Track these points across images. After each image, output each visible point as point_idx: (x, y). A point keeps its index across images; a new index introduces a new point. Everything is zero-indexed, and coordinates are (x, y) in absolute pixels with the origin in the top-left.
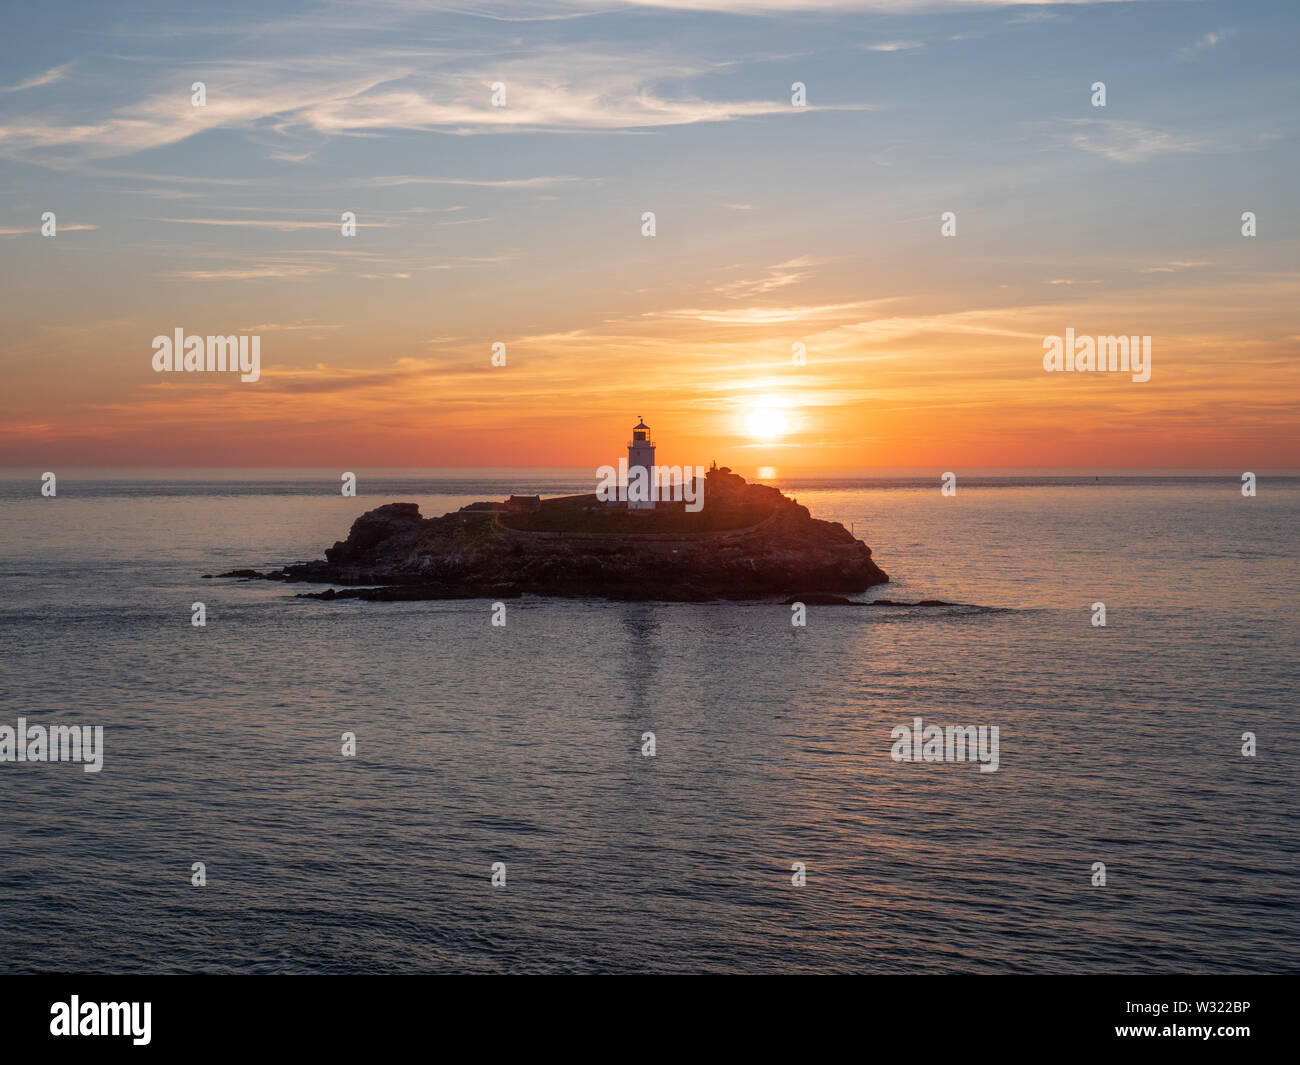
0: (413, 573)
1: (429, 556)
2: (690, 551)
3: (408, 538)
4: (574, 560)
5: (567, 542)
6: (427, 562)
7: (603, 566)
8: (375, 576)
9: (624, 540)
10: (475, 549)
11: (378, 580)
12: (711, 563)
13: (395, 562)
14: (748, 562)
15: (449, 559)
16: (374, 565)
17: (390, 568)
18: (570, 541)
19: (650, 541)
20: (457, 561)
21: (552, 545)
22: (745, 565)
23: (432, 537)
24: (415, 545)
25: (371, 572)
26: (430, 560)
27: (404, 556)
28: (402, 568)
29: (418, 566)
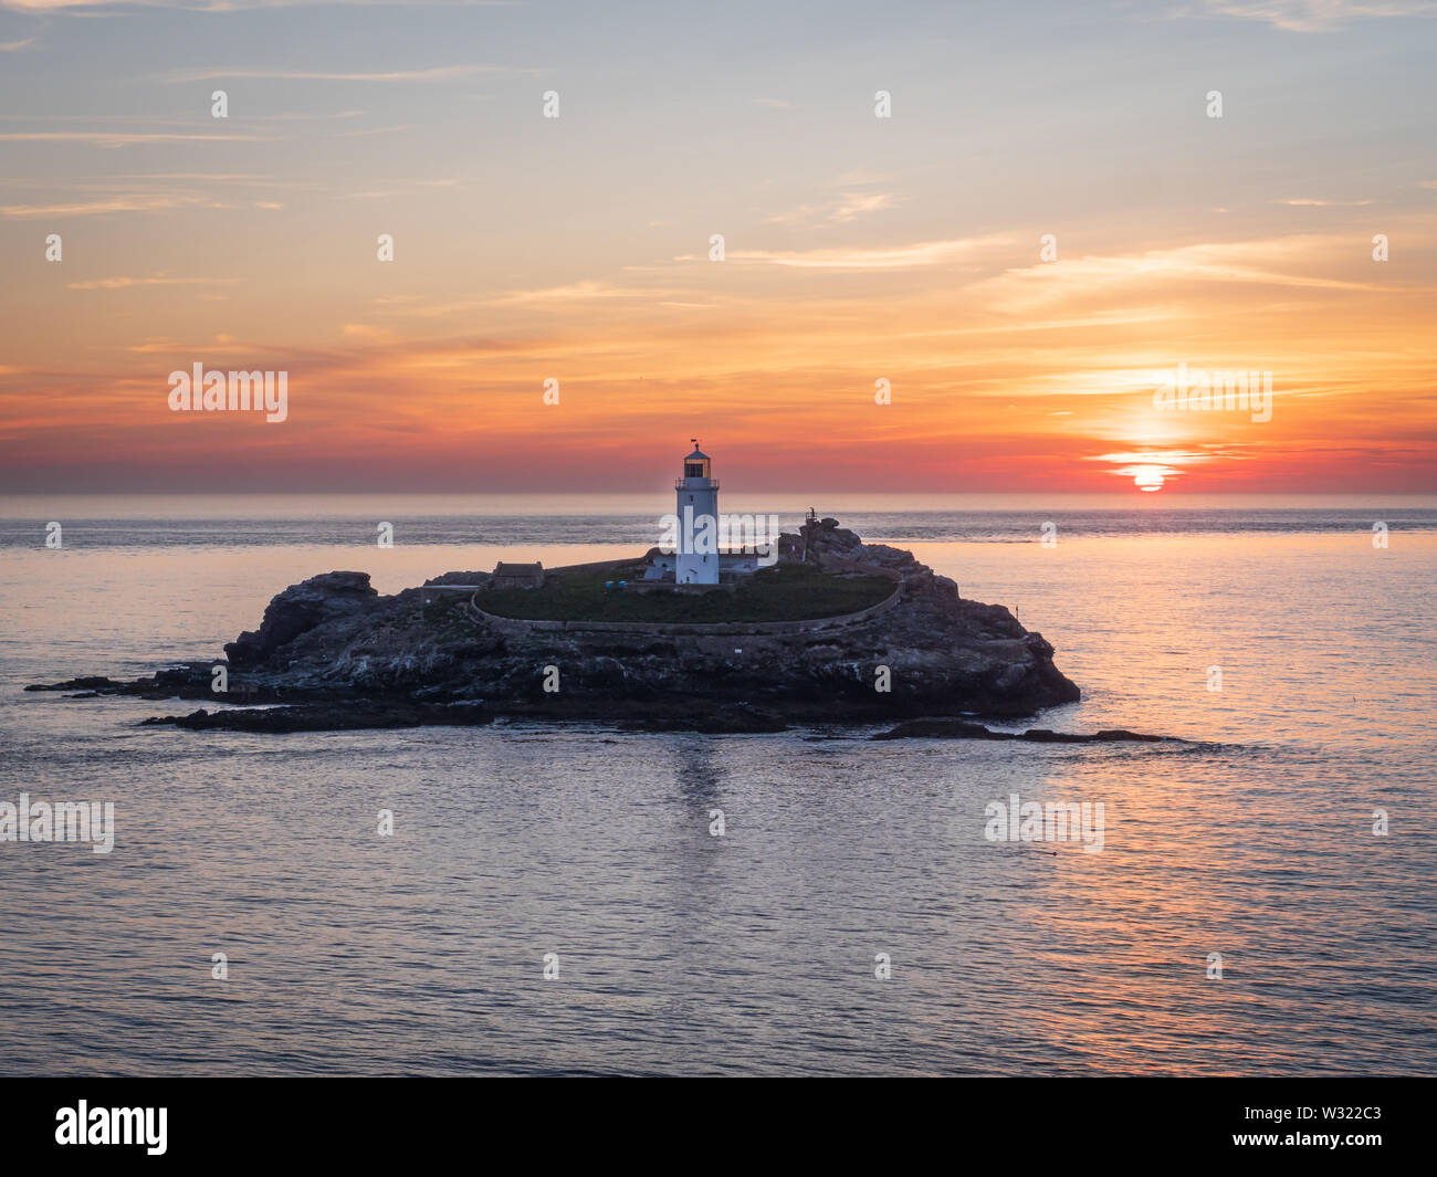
0: (342, 683)
1: (368, 657)
2: (761, 650)
3: (342, 628)
4: (582, 664)
5: (573, 636)
6: (364, 666)
7: (625, 674)
8: (282, 689)
9: (661, 632)
10: (435, 648)
11: (285, 694)
12: (792, 669)
13: (318, 665)
14: (850, 669)
15: (396, 661)
16: (285, 671)
17: (307, 675)
18: (579, 634)
19: (701, 635)
20: (408, 664)
21: (550, 642)
22: (846, 672)
23: (377, 626)
24: (351, 638)
25: (277, 681)
26: (368, 663)
27: (332, 656)
28: (325, 676)
29: (350, 673)
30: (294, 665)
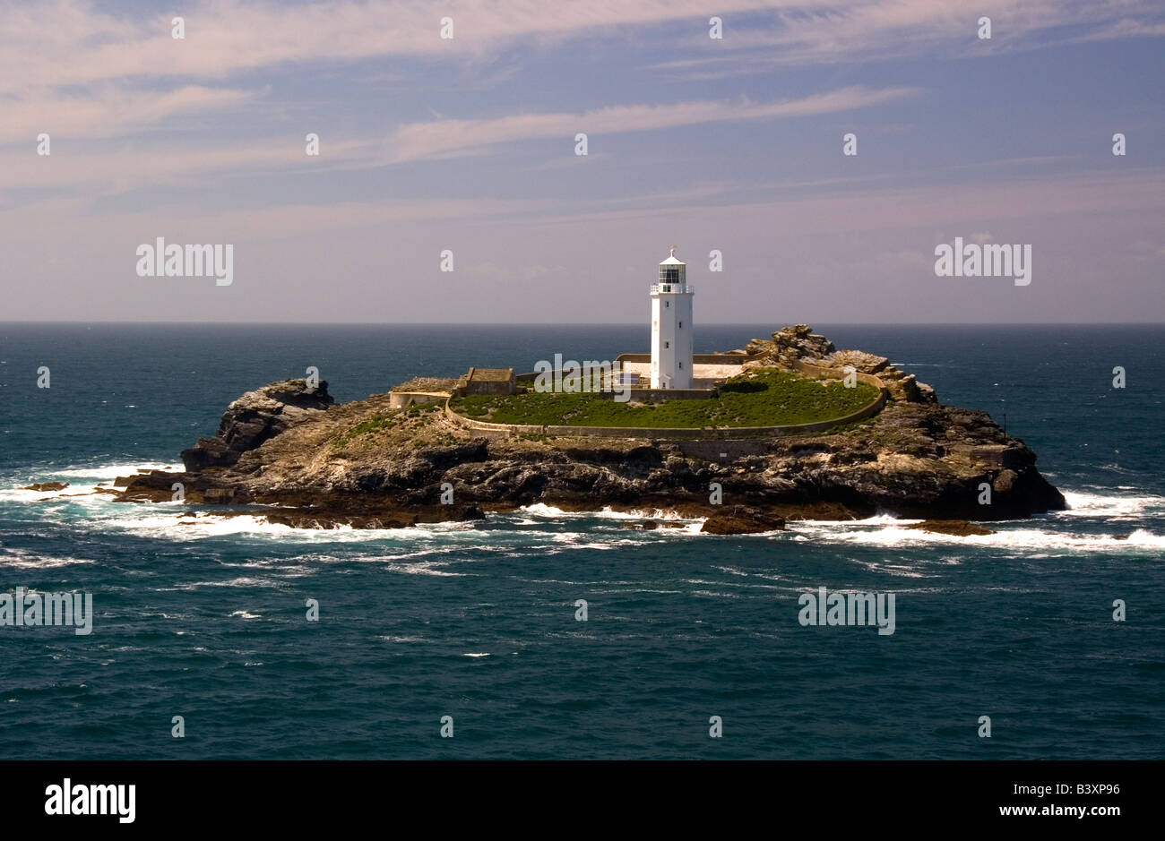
1: (344, 461)
2: (746, 454)
3: (310, 433)
6: (341, 470)
7: (611, 478)
9: (644, 436)
10: (413, 452)
13: (291, 469)
16: (258, 475)
17: (282, 479)
18: (561, 438)
21: (532, 446)
24: (322, 443)
26: (346, 467)
27: (304, 461)
28: (301, 480)
29: (327, 477)
30: (265, 470)
